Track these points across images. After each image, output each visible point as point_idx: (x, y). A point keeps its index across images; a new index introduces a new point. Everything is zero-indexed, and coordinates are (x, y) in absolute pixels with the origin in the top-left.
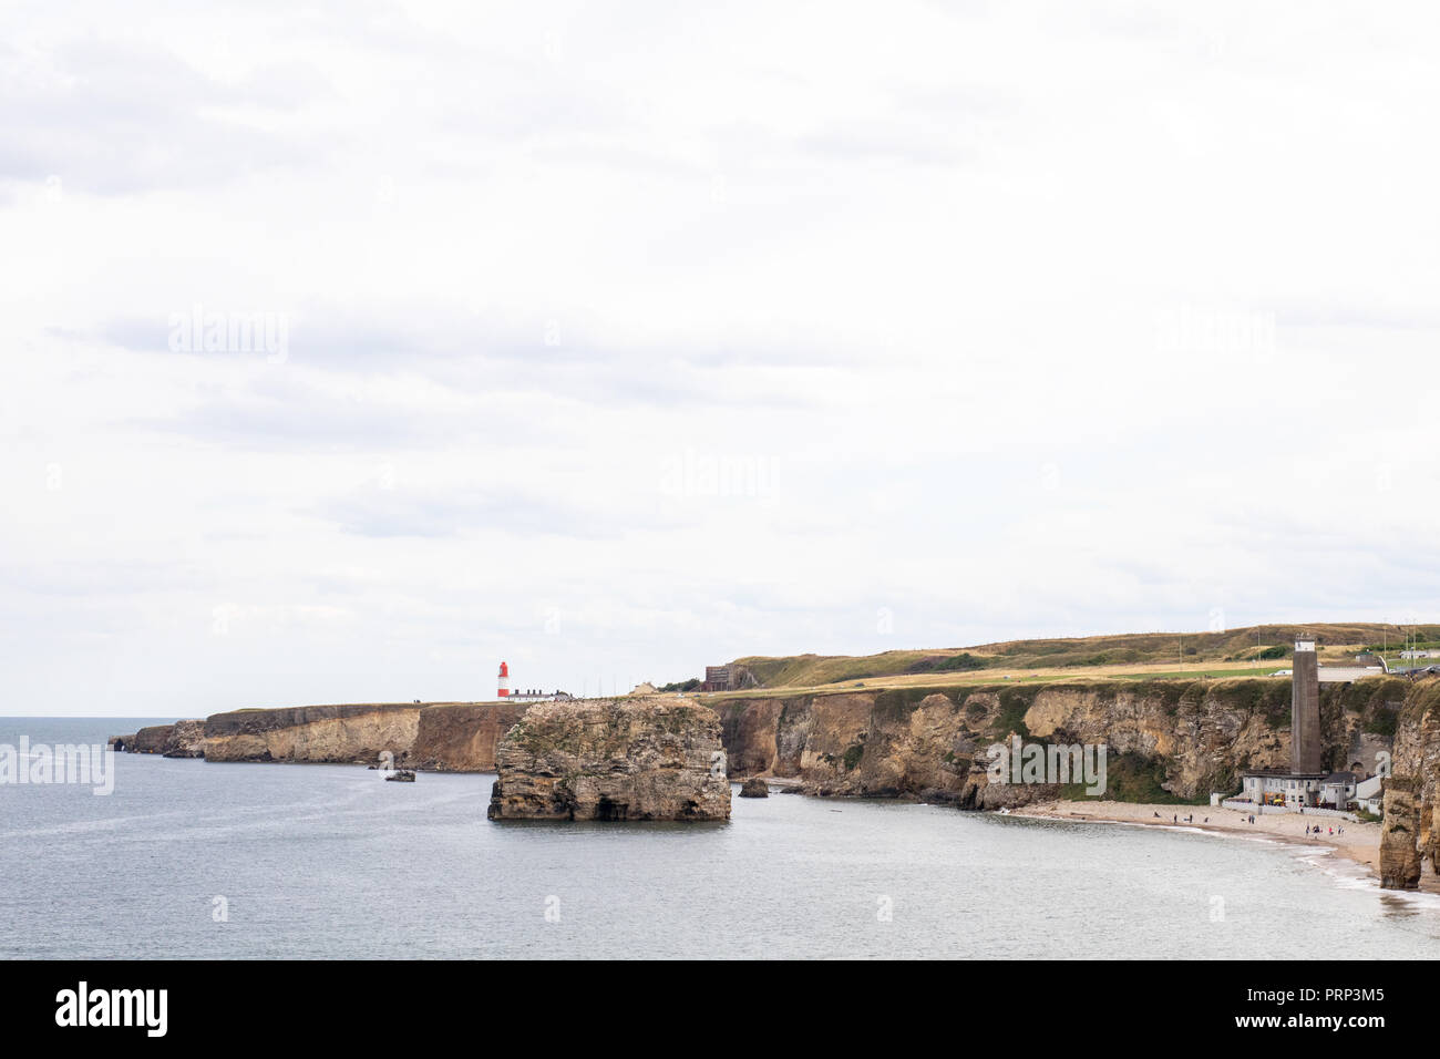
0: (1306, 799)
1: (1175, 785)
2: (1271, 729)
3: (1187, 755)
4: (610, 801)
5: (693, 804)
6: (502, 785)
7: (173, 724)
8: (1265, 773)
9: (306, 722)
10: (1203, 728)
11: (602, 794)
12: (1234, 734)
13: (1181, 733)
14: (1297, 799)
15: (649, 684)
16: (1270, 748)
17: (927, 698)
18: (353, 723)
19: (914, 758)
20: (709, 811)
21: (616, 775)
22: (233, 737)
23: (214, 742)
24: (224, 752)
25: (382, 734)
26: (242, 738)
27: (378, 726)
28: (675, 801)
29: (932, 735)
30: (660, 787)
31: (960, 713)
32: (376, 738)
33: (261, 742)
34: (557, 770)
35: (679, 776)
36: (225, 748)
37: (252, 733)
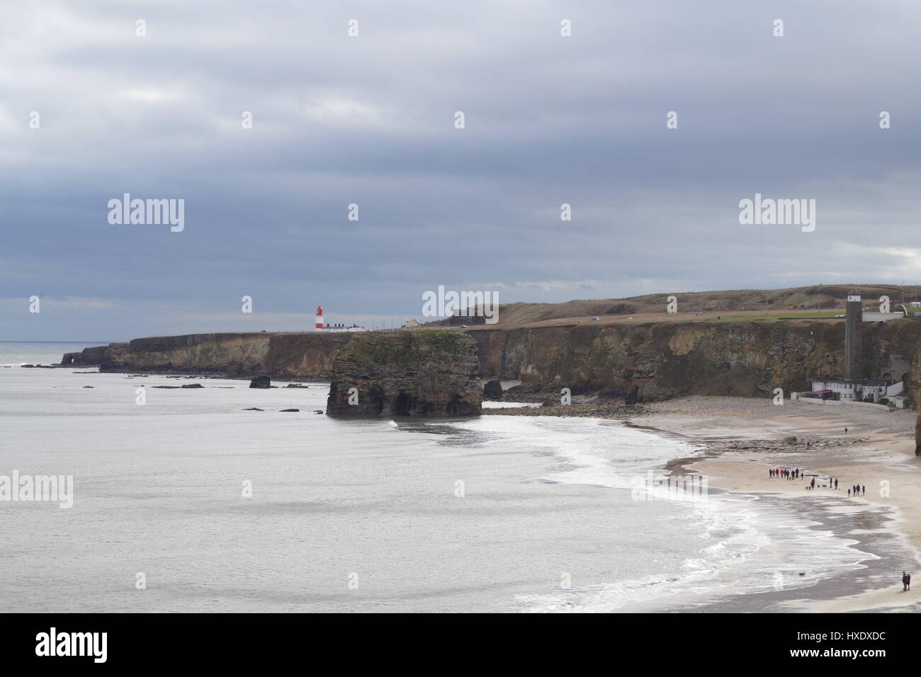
0: (854, 396)
1: (767, 386)
2: (830, 351)
3: (775, 368)
4: (406, 394)
5: (459, 397)
6: (336, 384)
7: (107, 345)
8: (825, 379)
9: (195, 344)
10: (786, 350)
11: (400, 390)
12: (806, 354)
13: (772, 353)
14: (848, 396)
15: (415, 321)
16: (829, 363)
17: (603, 330)
18: (224, 345)
19: (595, 368)
20: (469, 402)
21: (409, 378)
22: (147, 353)
23: (134, 356)
24: (141, 363)
25: (244, 352)
26: (153, 354)
27: (241, 347)
28: (447, 395)
29: (606, 354)
30: (438, 385)
31: (625, 340)
32: (240, 354)
33: (165, 356)
34: (372, 375)
35: (450, 379)
36: (142, 360)
37: (159, 351)
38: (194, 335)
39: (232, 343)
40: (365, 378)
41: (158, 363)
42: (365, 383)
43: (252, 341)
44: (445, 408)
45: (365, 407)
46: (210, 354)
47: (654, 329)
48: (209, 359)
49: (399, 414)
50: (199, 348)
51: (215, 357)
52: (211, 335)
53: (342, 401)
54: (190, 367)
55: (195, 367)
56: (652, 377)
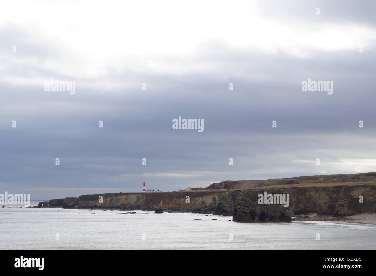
4: (264, 213)
6: (237, 209)
9: (107, 197)
17: (309, 189)
18: (119, 197)
19: (307, 204)
20: (288, 216)
21: (265, 207)
22: (86, 201)
23: (81, 202)
24: (84, 205)
25: (127, 200)
26: (89, 201)
27: (125, 198)
28: (279, 213)
29: (311, 198)
30: (276, 209)
31: (319, 193)
32: (125, 201)
33: (94, 202)
34: (251, 206)
35: (280, 207)
36: (84, 204)
37: (91, 200)
38: (106, 194)
39: (122, 197)
40: (248, 207)
41: (91, 205)
42: (248, 209)
43: (130, 196)
44: (279, 218)
45: (248, 218)
46: (113, 201)
47: (344, 188)
48: (112, 203)
49: (260, 220)
50: (108, 199)
51: (115, 202)
52: (113, 193)
53: (239, 216)
54: (105, 207)
55: (107, 207)
56: (345, 206)
